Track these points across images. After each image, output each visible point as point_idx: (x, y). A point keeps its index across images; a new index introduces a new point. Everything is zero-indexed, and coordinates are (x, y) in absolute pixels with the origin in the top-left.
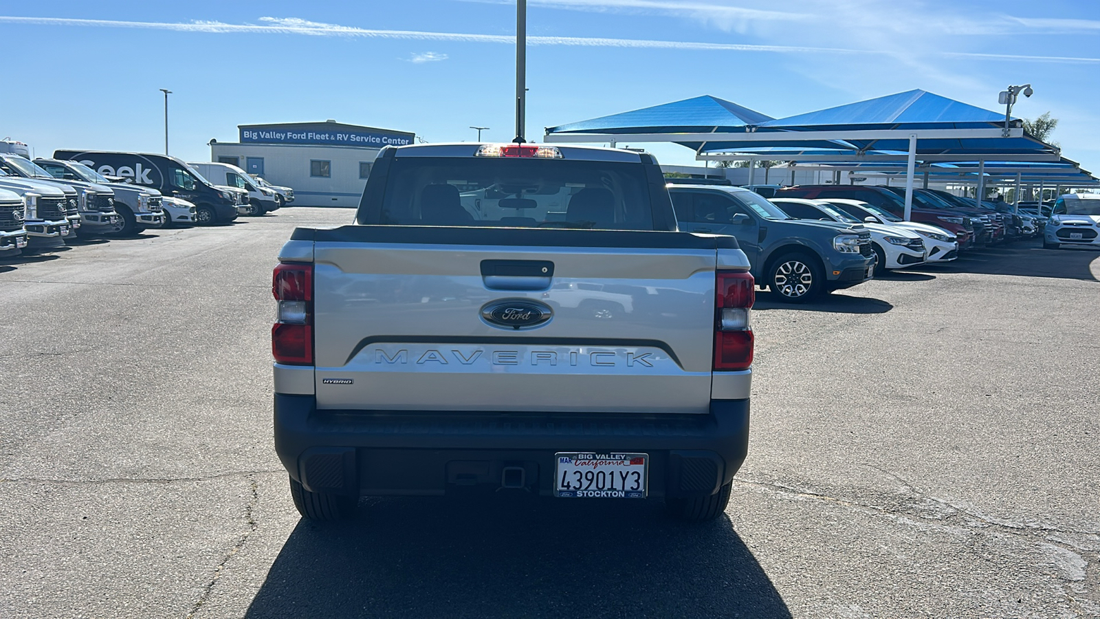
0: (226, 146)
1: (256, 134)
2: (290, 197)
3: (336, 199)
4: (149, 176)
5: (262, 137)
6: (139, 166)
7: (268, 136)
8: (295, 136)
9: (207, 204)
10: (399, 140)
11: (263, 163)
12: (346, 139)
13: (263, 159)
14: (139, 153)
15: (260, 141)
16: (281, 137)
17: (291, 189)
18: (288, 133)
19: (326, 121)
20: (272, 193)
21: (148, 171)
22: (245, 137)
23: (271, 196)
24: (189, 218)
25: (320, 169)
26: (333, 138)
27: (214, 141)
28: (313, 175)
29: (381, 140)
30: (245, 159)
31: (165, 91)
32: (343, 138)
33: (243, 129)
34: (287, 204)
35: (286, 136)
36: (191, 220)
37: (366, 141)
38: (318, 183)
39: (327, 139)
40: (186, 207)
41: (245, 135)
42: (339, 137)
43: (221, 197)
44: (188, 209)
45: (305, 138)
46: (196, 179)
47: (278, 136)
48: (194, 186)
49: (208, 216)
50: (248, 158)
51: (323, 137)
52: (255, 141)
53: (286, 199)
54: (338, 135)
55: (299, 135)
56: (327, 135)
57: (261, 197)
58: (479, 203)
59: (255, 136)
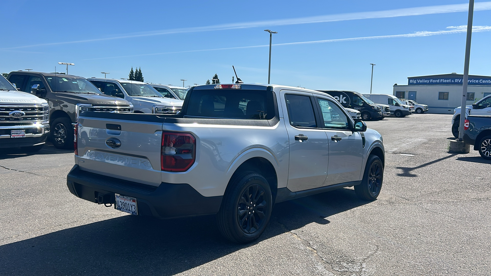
0: (400, 87)
1: (416, 81)
2: (426, 109)
3: (450, 110)
4: (345, 100)
5: (418, 82)
6: (341, 96)
7: (421, 81)
8: (434, 81)
9: (368, 112)
10: (489, 81)
11: (416, 94)
12: (459, 82)
13: (416, 92)
14: (343, 90)
15: (418, 84)
16: (427, 82)
17: (427, 106)
18: (431, 80)
19: (451, 73)
20: (408, 107)
21: (345, 98)
22: (411, 82)
23: (407, 108)
24: (356, 117)
25: (443, 96)
26: (453, 81)
27: (396, 84)
28: (439, 99)
29: (479, 81)
30: (408, 92)
31: (372, 64)
32: (458, 81)
33: (410, 79)
34: (425, 112)
35: (430, 81)
36: (357, 118)
37: (471, 82)
38: (442, 103)
39: (450, 82)
40: (355, 113)
41: (411, 81)
42: (456, 81)
43: (373, 109)
44: (356, 114)
45: (439, 82)
46: (363, 101)
47: (426, 81)
48: (362, 104)
49: (367, 117)
50: (409, 92)
51: (448, 81)
52: (415, 84)
53: (423, 110)
54: (456, 80)
55: (436, 81)
56: (450, 80)
57: (402, 109)
58: (470, 111)
59: (415, 82)
